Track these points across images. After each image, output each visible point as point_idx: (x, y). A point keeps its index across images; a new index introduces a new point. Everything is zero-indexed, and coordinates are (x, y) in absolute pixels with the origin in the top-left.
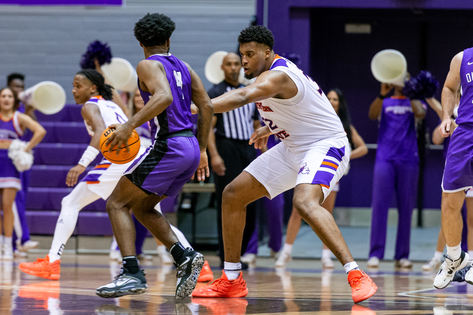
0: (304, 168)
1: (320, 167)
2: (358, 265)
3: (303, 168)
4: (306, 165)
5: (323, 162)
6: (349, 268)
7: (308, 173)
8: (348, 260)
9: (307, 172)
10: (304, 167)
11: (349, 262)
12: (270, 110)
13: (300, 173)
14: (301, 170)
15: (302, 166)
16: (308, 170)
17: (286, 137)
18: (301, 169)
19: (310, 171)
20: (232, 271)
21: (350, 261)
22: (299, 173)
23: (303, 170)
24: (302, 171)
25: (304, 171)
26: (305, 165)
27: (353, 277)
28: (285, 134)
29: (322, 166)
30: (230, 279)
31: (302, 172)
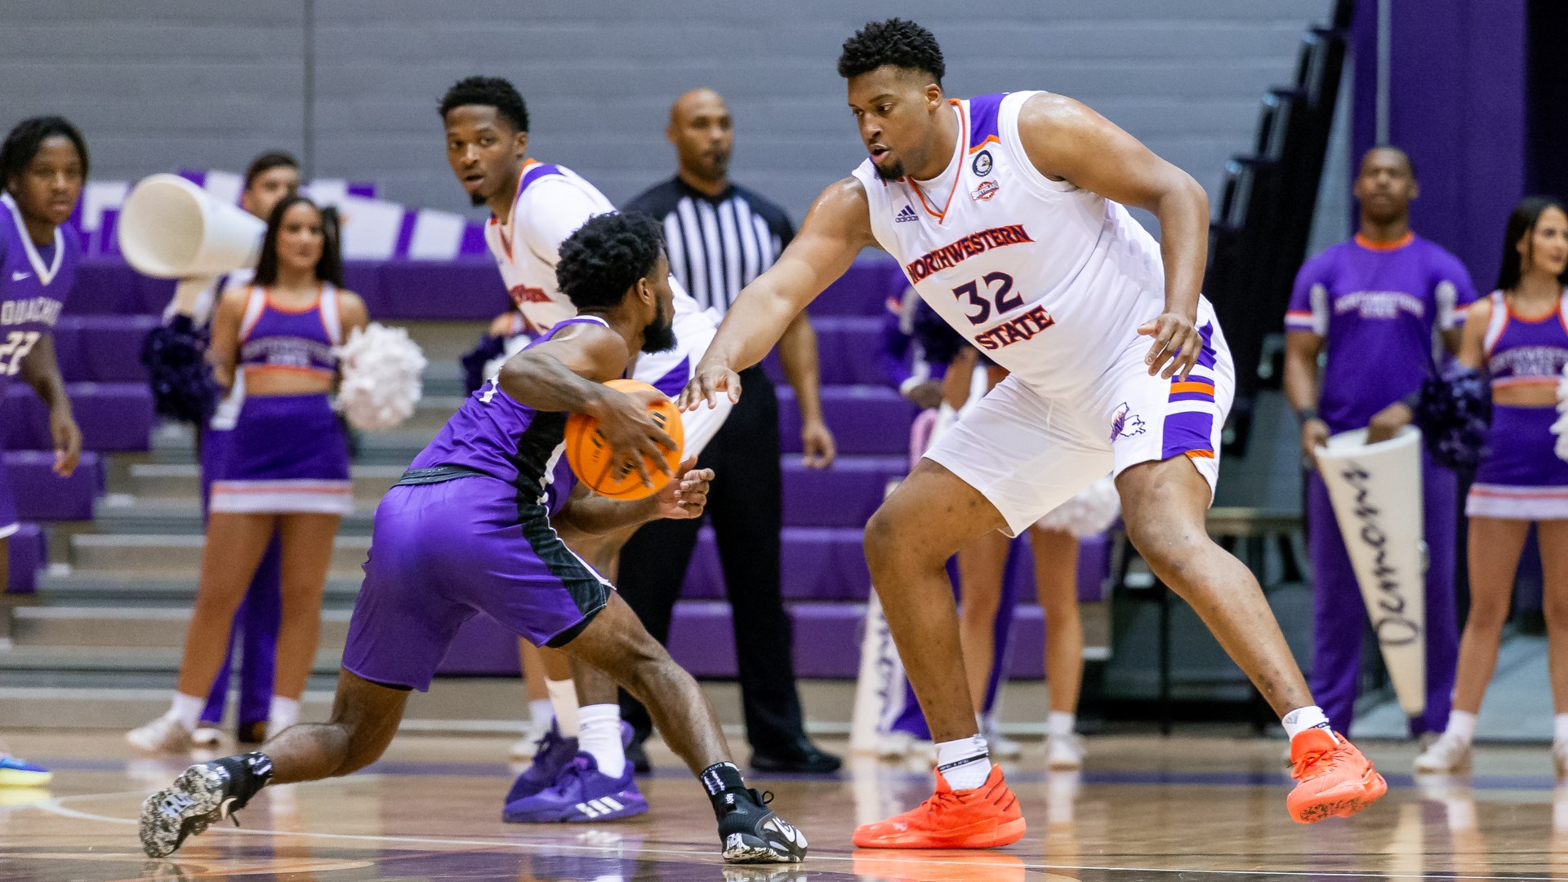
0: (1124, 420)
1: (1169, 402)
2: (1327, 717)
3: (1121, 419)
4: (1128, 409)
5: (1172, 388)
6: (1296, 725)
7: (1142, 431)
8: (1294, 702)
9: (1137, 427)
10: (1124, 415)
11: (1295, 709)
12: (1021, 238)
13: (1116, 435)
14: (1118, 426)
15: (1115, 416)
16: (1140, 422)
17: (1042, 327)
18: (1116, 425)
19: (1144, 423)
20: (963, 763)
21: (1300, 706)
22: (1114, 437)
23: (1122, 425)
24: (1121, 429)
25: (1128, 428)
26: (1123, 409)
27: (1306, 748)
28: (1037, 321)
29: (1174, 398)
30: (958, 788)
31: (1122, 432)
